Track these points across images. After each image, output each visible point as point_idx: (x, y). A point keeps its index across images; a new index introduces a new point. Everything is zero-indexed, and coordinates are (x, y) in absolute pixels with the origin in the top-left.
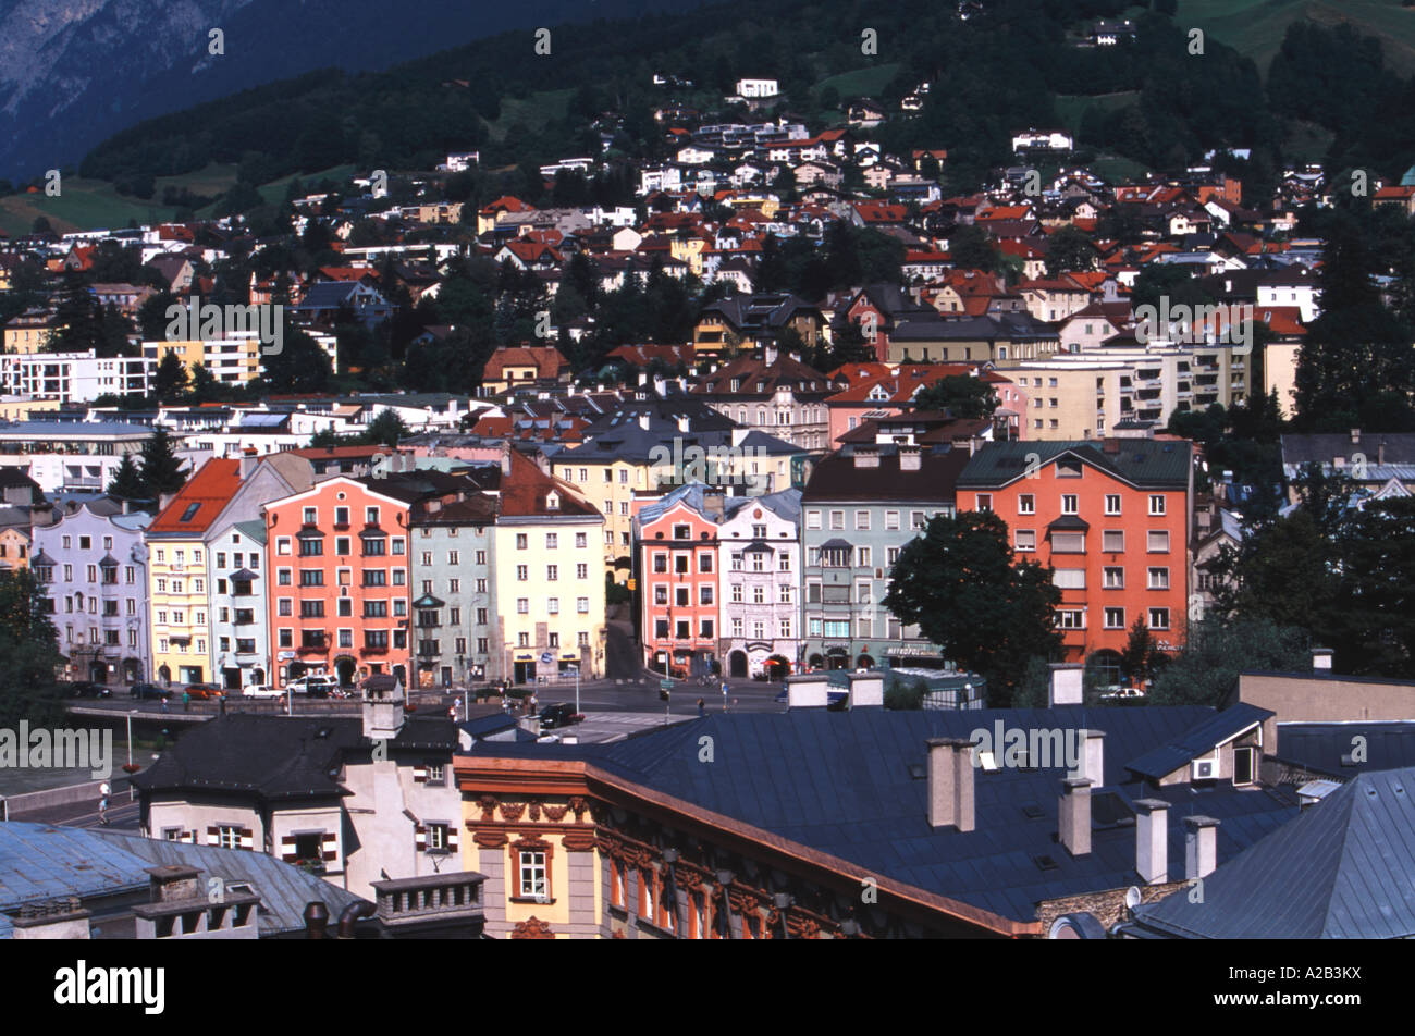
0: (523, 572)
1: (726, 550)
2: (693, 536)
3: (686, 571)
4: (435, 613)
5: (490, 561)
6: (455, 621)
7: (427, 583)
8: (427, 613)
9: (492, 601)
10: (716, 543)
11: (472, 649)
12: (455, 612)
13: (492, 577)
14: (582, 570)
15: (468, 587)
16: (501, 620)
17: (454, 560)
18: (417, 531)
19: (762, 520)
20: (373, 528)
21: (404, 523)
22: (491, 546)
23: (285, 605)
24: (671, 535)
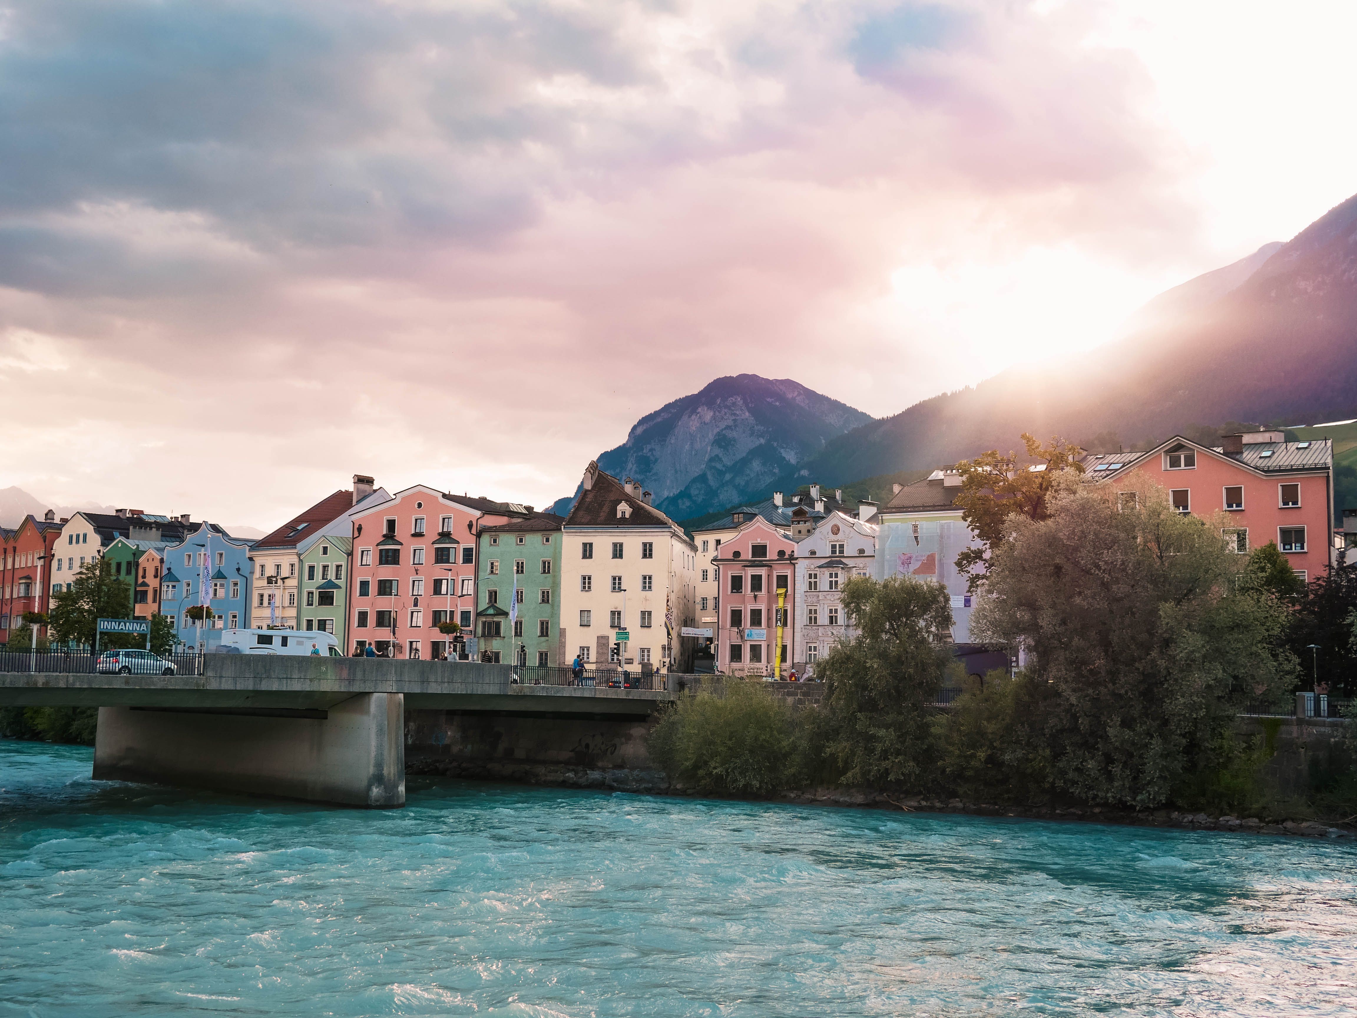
0: (586, 582)
1: (802, 568)
2: (771, 554)
3: (760, 590)
4: (498, 625)
5: (554, 571)
6: (518, 633)
7: (493, 593)
8: (490, 623)
9: (555, 614)
10: (791, 559)
11: (532, 662)
12: (519, 624)
13: (556, 585)
14: (647, 582)
15: (533, 595)
16: (562, 632)
17: (520, 569)
18: (486, 539)
19: (840, 536)
20: (445, 536)
21: (474, 531)
22: (557, 555)
23: (363, 617)
24: (747, 554)
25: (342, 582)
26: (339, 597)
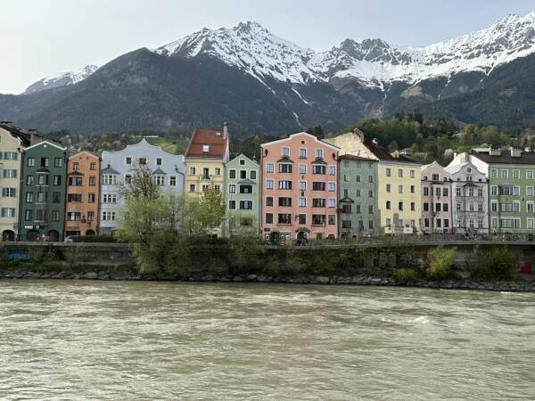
0: (388, 188)
2: (441, 179)
3: (440, 195)
4: (350, 206)
5: (375, 181)
6: (358, 212)
7: (346, 191)
8: (347, 206)
9: (376, 202)
10: (450, 182)
11: (366, 225)
12: (358, 207)
13: (376, 188)
14: (412, 188)
15: (364, 193)
16: (379, 211)
17: (358, 180)
18: (342, 163)
19: (471, 173)
20: (319, 160)
21: (336, 158)
22: (376, 174)
23: (270, 200)
24: (430, 178)
25: (257, 180)
26: (255, 189)
